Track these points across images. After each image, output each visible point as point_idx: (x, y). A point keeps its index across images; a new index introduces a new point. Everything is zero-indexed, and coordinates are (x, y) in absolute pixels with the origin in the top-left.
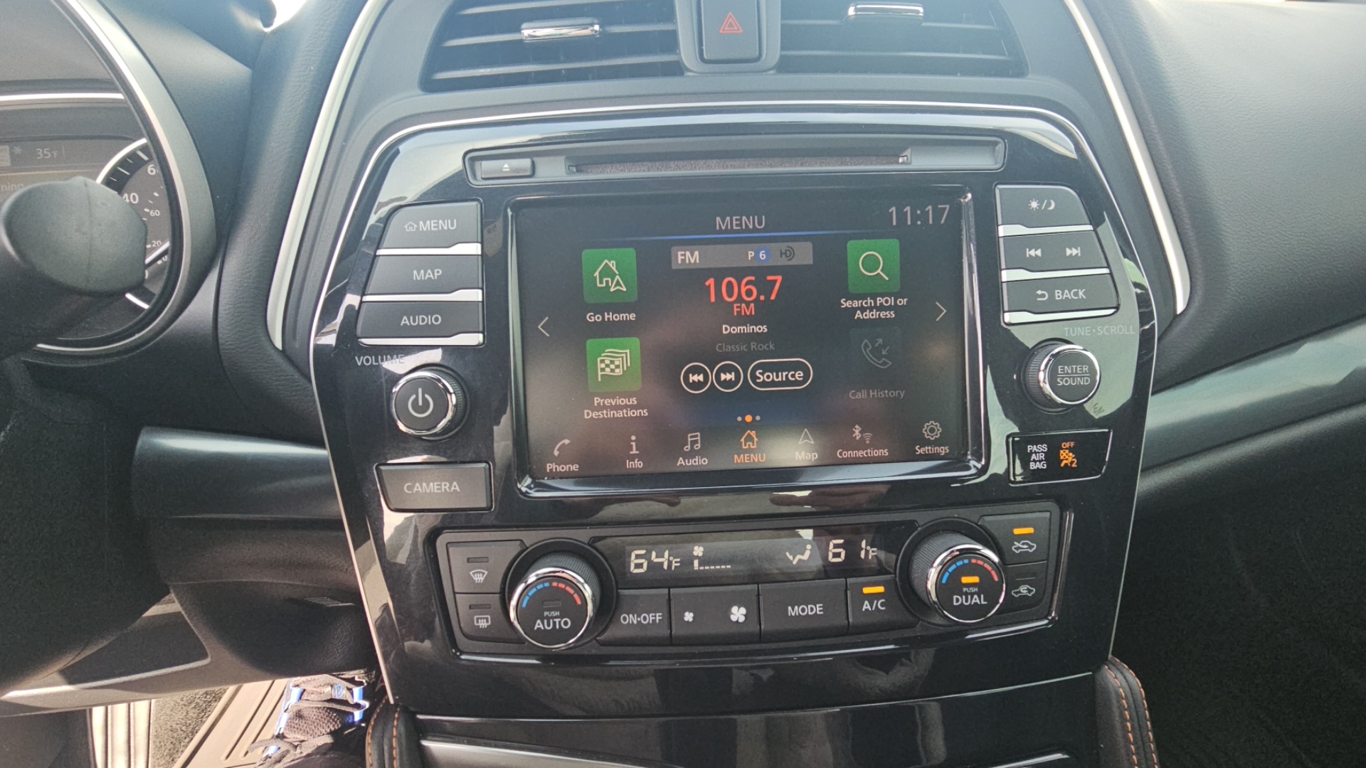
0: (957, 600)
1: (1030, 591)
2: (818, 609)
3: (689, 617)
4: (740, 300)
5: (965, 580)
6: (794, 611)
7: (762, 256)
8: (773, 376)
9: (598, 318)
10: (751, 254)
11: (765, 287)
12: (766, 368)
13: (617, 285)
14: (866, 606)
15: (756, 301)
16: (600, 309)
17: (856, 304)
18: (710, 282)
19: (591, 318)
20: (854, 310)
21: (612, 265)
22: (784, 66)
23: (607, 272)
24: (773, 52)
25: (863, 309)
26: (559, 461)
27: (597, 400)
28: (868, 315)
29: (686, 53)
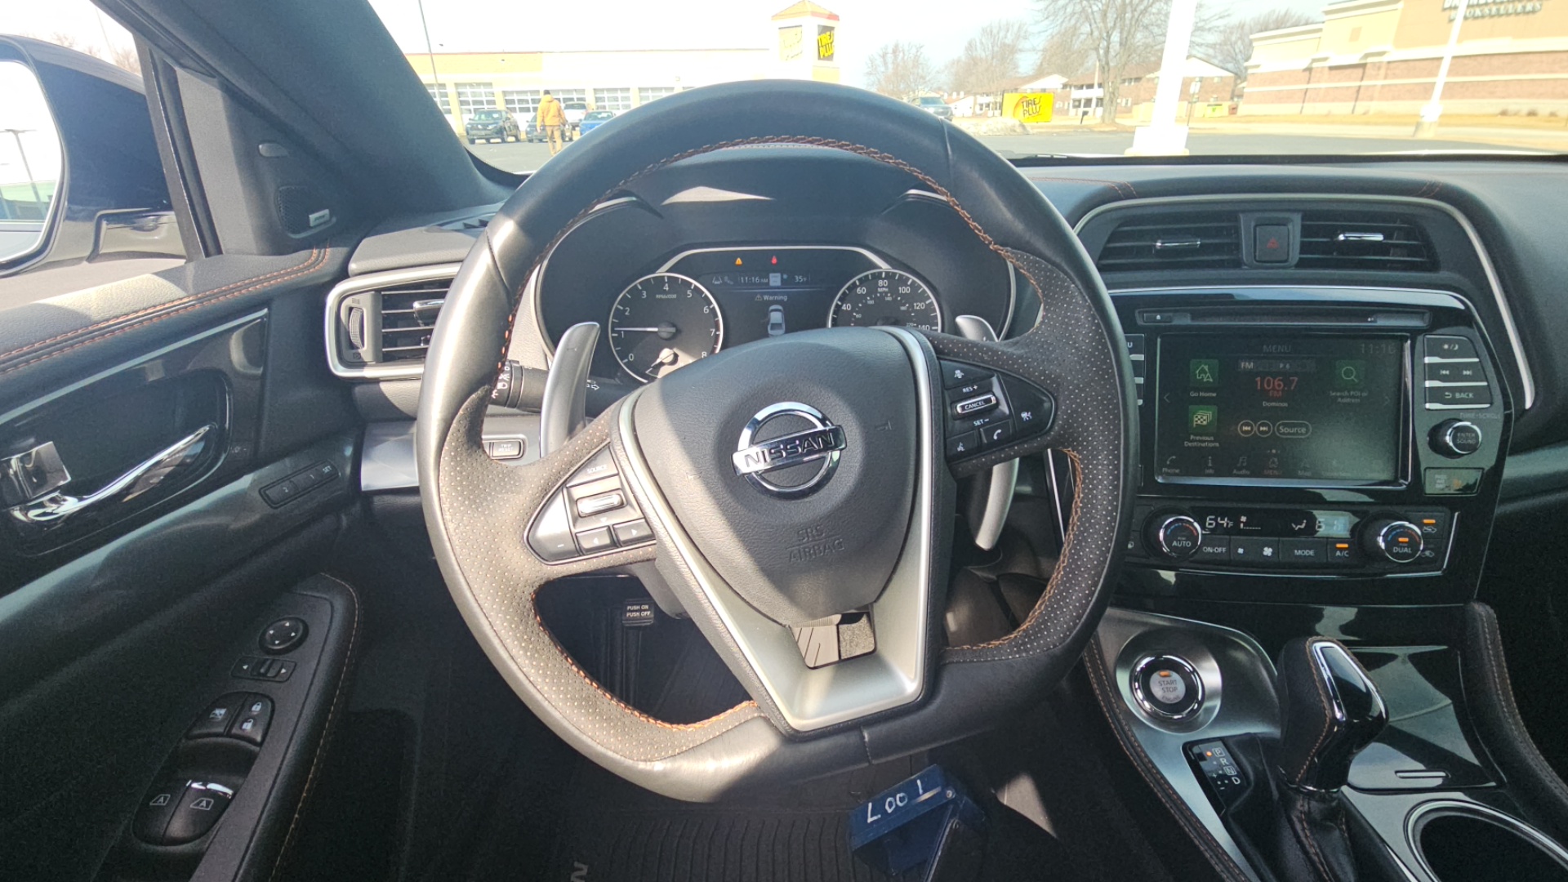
0: (1396, 550)
1: (1431, 554)
2: (1311, 553)
3: (1241, 551)
4: (1274, 389)
5: (1401, 539)
6: (1298, 553)
7: (1288, 366)
8: (1289, 430)
9: (1195, 395)
10: (1281, 366)
11: (1287, 383)
12: (1285, 425)
13: (1207, 378)
14: (1338, 553)
15: (1283, 390)
16: (1197, 390)
17: (1338, 394)
18: (1258, 379)
19: (1193, 394)
20: (1336, 397)
21: (1206, 368)
22: (1302, 264)
23: (1203, 371)
24: (1295, 255)
25: (1342, 397)
26: (1169, 467)
27: (1192, 437)
28: (1345, 400)
29: (1245, 253)
